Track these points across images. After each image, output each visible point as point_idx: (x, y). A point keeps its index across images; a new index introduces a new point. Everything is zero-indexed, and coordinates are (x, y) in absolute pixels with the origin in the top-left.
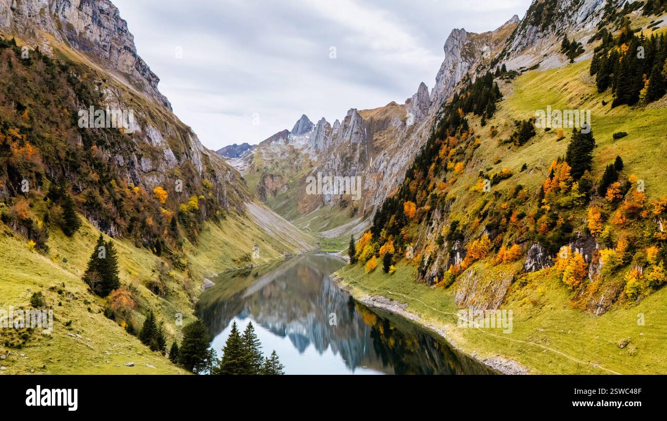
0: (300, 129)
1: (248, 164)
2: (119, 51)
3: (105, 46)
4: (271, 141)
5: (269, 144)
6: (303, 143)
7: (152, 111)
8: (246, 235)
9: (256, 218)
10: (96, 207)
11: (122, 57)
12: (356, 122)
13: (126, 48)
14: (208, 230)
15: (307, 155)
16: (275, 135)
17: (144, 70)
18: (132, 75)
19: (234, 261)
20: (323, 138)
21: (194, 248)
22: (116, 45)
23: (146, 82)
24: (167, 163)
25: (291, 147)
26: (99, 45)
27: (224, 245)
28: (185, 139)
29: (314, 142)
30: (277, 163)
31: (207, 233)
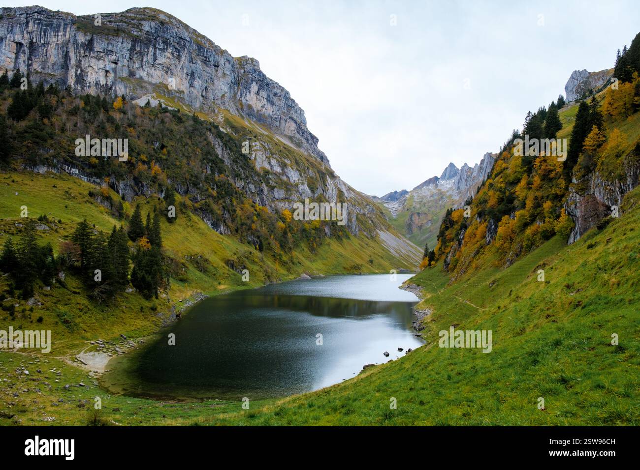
0: (447, 175)
1: (401, 206)
2: (286, 121)
3: (276, 118)
4: (423, 186)
5: (421, 188)
6: (449, 186)
7: (298, 159)
8: (364, 252)
9: (385, 242)
10: (210, 212)
11: (288, 124)
12: (489, 163)
13: (290, 118)
14: (329, 244)
15: (451, 196)
16: (426, 182)
17: (303, 133)
18: (294, 137)
19: (345, 268)
20: (464, 180)
21: (311, 256)
22: (284, 117)
23: (304, 141)
24: (301, 194)
25: (440, 190)
26: (271, 118)
27: (340, 256)
28: (323, 179)
29: (457, 184)
30: (424, 204)
31: (327, 247)
